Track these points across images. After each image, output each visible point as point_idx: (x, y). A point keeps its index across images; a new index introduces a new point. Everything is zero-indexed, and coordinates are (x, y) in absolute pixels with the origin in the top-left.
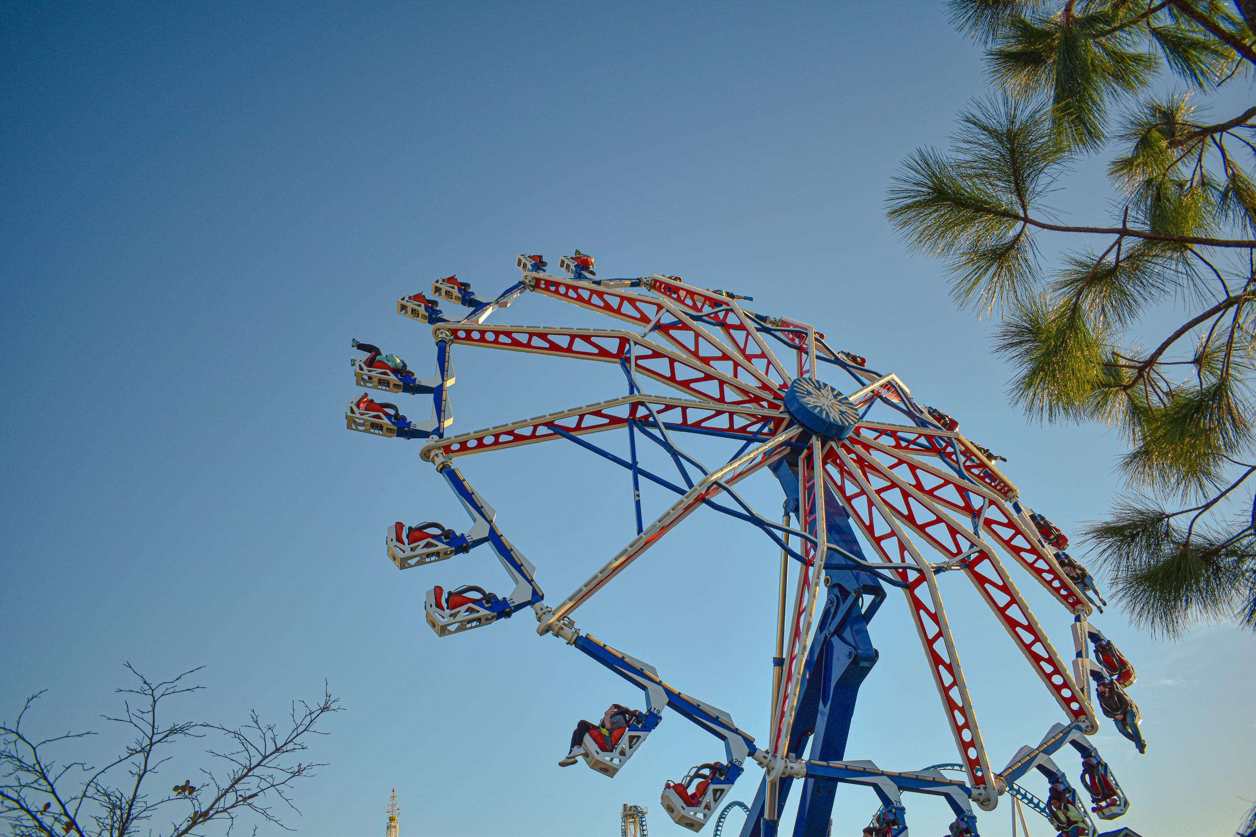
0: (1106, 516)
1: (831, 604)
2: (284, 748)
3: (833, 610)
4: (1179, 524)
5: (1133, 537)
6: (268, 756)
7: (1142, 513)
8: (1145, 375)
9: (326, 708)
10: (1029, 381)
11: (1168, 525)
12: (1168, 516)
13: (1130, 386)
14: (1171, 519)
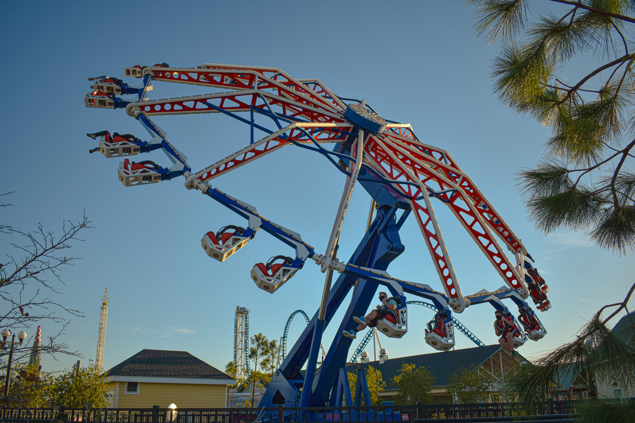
0: (534, 167)
1: (379, 219)
2: (58, 247)
3: (379, 223)
4: (573, 177)
5: (547, 180)
6: (48, 250)
7: (555, 168)
8: (572, 95)
9: (84, 225)
10: (505, 81)
11: (567, 177)
12: (568, 172)
13: (561, 102)
14: (569, 173)
